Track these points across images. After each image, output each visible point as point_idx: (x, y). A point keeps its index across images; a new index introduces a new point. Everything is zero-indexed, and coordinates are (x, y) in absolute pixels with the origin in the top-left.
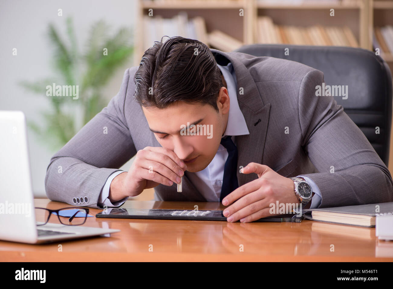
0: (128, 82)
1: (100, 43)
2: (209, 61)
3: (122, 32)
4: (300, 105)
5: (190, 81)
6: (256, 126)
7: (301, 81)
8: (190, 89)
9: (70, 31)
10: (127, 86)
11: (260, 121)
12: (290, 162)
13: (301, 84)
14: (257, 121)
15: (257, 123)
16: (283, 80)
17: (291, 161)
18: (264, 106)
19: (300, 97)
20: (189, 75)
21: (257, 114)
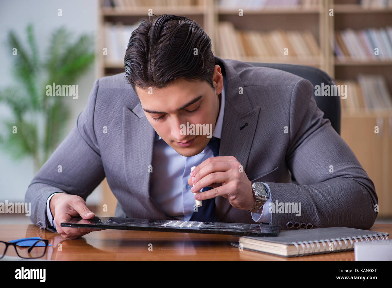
0: (97, 93)
1: (61, 51)
2: (203, 39)
3: (83, 39)
4: (291, 109)
5: (188, 58)
6: (242, 130)
7: (294, 86)
8: (189, 67)
9: (31, 39)
10: (96, 97)
11: (247, 125)
12: (275, 169)
13: (293, 88)
14: (244, 125)
15: (243, 127)
16: (274, 85)
17: (277, 168)
18: (253, 109)
19: (292, 101)
20: (187, 52)
21: (244, 118)
